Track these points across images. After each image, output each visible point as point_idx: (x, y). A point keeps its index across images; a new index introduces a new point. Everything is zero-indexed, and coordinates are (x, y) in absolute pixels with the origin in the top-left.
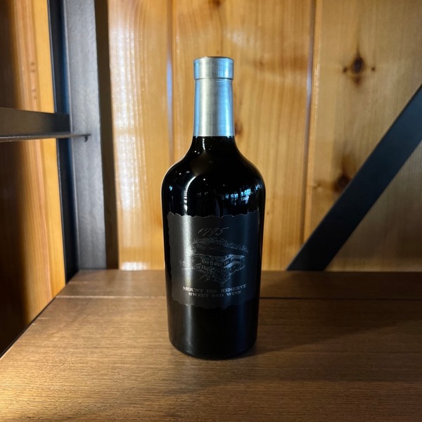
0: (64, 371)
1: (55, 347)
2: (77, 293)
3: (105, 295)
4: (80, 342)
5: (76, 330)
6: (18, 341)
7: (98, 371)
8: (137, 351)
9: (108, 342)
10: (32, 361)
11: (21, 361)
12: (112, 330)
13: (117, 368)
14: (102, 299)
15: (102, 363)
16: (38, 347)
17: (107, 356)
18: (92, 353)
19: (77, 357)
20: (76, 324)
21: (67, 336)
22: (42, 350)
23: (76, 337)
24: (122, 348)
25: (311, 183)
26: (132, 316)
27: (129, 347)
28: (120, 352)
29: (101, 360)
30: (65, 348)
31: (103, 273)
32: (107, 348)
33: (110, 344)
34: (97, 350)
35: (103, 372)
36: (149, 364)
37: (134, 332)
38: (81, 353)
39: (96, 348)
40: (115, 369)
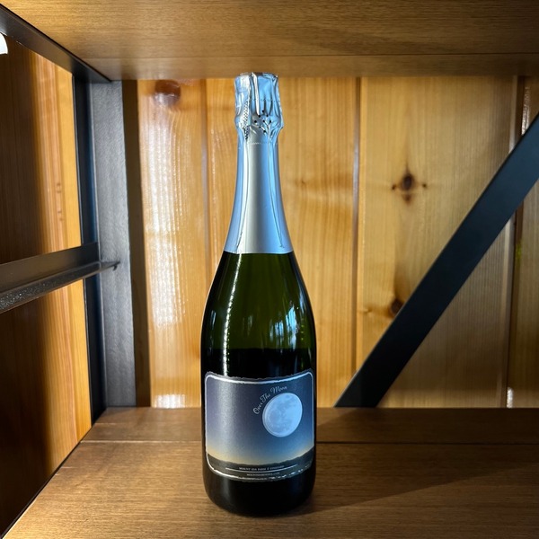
0: (87, 527)
1: (79, 500)
2: (103, 437)
3: (133, 440)
4: (105, 495)
5: (101, 482)
6: (41, 494)
7: (121, 528)
8: (162, 506)
9: (134, 495)
10: (55, 517)
11: (43, 516)
12: (137, 481)
13: (141, 523)
14: (130, 444)
15: (126, 518)
16: (61, 501)
17: (131, 511)
18: (116, 507)
19: (101, 512)
20: (101, 474)
21: (92, 488)
22: (65, 504)
23: (100, 489)
24: (147, 502)
25: (360, 308)
26: (159, 465)
27: (154, 501)
28: (144, 506)
29: (125, 515)
30: (89, 502)
31: (132, 411)
32: (132, 501)
33: (135, 497)
34: (121, 504)
35: (126, 528)
36: (173, 519)
37: (160, 483)
38: (105, 508)
39: (121, 501)
40: (139, 525)
